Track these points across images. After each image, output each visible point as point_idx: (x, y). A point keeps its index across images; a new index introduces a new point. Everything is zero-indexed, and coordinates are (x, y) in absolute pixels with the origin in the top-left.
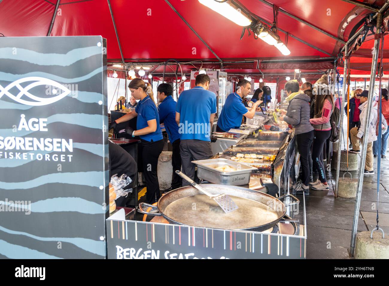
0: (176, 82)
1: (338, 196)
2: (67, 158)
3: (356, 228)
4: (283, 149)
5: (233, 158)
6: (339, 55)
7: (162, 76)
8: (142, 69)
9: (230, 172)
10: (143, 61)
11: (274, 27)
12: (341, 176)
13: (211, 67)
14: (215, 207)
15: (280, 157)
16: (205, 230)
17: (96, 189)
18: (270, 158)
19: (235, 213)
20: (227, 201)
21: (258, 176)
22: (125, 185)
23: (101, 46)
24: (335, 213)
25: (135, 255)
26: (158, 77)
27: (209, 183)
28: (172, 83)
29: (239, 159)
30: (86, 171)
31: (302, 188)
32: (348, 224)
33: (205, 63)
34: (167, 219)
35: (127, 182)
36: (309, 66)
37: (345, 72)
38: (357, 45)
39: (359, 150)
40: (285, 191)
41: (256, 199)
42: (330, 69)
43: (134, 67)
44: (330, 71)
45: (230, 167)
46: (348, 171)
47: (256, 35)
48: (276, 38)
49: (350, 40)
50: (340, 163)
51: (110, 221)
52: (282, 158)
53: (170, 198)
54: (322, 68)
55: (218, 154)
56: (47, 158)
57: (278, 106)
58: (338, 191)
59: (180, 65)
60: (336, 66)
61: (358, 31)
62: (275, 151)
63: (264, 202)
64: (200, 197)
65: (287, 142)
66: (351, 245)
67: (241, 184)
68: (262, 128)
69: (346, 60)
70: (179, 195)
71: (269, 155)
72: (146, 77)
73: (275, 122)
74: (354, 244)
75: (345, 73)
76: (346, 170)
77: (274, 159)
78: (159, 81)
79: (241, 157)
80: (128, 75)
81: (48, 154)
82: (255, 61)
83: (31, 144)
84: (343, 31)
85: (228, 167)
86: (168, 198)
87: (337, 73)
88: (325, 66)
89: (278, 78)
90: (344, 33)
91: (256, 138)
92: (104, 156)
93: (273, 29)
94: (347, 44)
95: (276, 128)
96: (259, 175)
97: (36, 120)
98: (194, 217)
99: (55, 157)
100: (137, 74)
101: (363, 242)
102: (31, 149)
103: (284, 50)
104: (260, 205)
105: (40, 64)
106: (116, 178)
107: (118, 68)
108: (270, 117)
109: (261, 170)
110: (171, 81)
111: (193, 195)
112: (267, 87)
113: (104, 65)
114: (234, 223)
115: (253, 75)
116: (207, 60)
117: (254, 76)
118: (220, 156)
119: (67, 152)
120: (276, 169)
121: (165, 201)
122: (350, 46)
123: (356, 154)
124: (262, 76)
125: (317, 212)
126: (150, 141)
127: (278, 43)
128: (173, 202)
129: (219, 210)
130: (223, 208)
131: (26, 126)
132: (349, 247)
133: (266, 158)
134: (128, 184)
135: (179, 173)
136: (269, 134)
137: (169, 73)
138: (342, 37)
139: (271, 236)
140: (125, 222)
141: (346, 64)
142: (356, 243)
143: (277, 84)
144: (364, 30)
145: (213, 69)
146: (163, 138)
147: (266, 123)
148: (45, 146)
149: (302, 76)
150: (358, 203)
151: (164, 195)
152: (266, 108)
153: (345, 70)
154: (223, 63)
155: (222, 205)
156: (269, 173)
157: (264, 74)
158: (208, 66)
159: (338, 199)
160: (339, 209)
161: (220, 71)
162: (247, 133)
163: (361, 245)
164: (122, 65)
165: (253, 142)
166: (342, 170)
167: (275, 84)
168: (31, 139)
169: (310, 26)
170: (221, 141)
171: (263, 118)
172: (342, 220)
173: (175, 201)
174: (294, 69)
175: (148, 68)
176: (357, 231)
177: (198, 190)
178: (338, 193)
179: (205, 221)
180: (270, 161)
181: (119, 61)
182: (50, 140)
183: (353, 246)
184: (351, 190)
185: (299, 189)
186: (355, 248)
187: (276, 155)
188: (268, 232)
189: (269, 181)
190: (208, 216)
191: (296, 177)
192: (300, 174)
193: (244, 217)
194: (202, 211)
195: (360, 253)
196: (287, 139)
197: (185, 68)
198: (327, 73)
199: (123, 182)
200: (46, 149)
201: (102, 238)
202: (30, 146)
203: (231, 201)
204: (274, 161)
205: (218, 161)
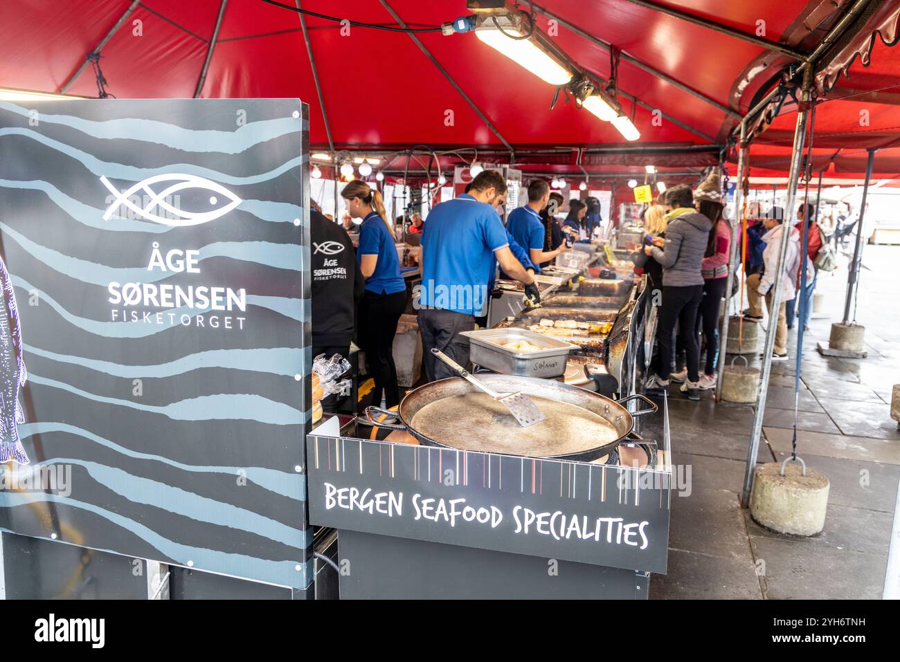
0: (429, 188)
1: (721, 400)
2: (235, 323)
3: (754, 457)
4: (624, 312)
5: (534, 328)
6: (729, 141)
7: (402, 177)
8: (365, 162)
9: (529, 353)
10: (366, 148)
11: (612, 86)
12: (727, 363)
13: (492, 159)
14: (503, 416)
15: (620, 327)
16: (487, 456)
17: (288, 379)
18: (602, 328)
19: (540, 427)
20: (525, 405)
21: (579, 360)
22: (340, 374)
23: (300, 116)
24: (715, 430)
25: (358, 500)
26: (394, 178)
27: (492, 372)
28: (419, 189)
29: (543, 330)
30: (269, 348)
31: (657, 383)
32: (740, 450)
33: (481, 153)
34: (416, 437)
35: (342, 368)
36: (673, 161)
37: (741, 171)
38: (763, 121)
39: (761, 315)
40: (629, 389)
41: (577, 403)
42: (711, 166)
43: (352, 158)
44: (710, 169)
45: (529, 343)
46: (742, 355)
47: (579, 101)
48: (615, 107)
49: (751, 112)
50: (728, 340)
51: (313, 438)
52: (624, 329)
53: (422, 399)
54: (696, 163)
55: (506, 320)
56: (200, 321)
57: (614, 233)
58: (721, 390)
59: (436, 157)
60: (724, 162)
61: (767, 95)
62: (610, 315)
63: (592, 409)
64: (475, 398)
65: (632, 298)
66: (745, 486)
67: (549, 375)
68: (585, 274)
69: (743, 151)
70: (436, 394)
71: (599, 323)
72: (372, 178)
73: (608, 262)
74: (750, 486)
75: (739, 174)
76: (737, 352)
77: (609, 330)
78: (396, 185)
79: (549, 326)
80: (340, 174)
81: (201, 314)
82: (574, 149)
83: (169, 296)
84: (740, 96)
85: (525, 343)
86: (418, 398)
87: (725, 173)
88: (702, 161)
89: (615, 183)
90: (741, 100)
91: (574, 291)
92: (302, 320)
93: (608, 91)
94: (744, 119)
95: (610, 274)
96: (582, 358)
97: (180, 253)
98: (465, 433)
99: (214, 321)
100: (356, 173)
101: (767, 483)
102: (171, 305)
103: (628, 130)
104: (586, 413)
105: (188, 149)
106: (323, 360)
107: (321, 161)
108: (599, 254)
109: (586, 350)
110: (418, 186)
111: (464, 393)
112: (593, 198)
113: (303, 154)
114: (539, 444)
115: (569, 176)
116: (485, 147)
117: (570, 178)
118: (509, 323)
119: (236, 311)
120: (613, 348)
121: (412, 404)
122: (751, 124)
123: (756, 323)
124: (585, 178)
125: (683, 428)
126: (380, 293)
127: (618, 116)
128: (426, 406)
129: (509, 422)
130: (518, 417)
131: (161, 264)
132: (741, 491)
133: (595, 329)
134: (345, 372)
135: (437, 354)
136: (600, 285)
137: (415, 170)
138: (736, 107)
139: (607, 469)
140: (340, 441)
141: (743, 158)
142: (755, 484)
143: (613, 193)
144: (777, 94)
145: (496, 164)
146: (405, 289)
147: (593, 264)
148: (196, 300)
149: (659, 179)
150: (759, 412)
151: (408, 392)
152: (593, 236)
153: (740, 168)
154: (515, 154)
155: (516, 413)
156: (600, 356)
157: (589, 174)
158: (488, 159)
159: (721, 405)
160: (723, 422)
161: (510, 167)
162: (557, 282)
163: (763, 488)
164: (329, 154)
165: (570, 298)
166: (729, 352)
167: (609, 193)
168: (170, 287)
169: (676, 86)
170: (511, 297)
171: (587, 256)
172: (727, 443)
173: (430, 405)
174: (644, 165)
175: (376, 161)
176: (757, 462)
177: (471, 384)
178: (721, 394)
179: (484, 440)
180: (601, 334)
181: (323, 147)
182: (205, 290)
183: (748, 488)
184: (744, 389)
185: (650, 385)
186: (752, 494)
187: (613, 323)
188: (601, 462)
189: (601, 370)
190: (490, 432)
191: (647, 363)
192: (653, 358)
193: (556, 435)
194: (480, 423)
195: (761, 502)
196: (633, 293)
197: (445, 163)
198: (705, 174)
199: (336, 368)
200: (198, 305)
201: (298, 468)
202: (168, 300)
203: (533, 406)
204: (609, 334)
205: (508, 332)
